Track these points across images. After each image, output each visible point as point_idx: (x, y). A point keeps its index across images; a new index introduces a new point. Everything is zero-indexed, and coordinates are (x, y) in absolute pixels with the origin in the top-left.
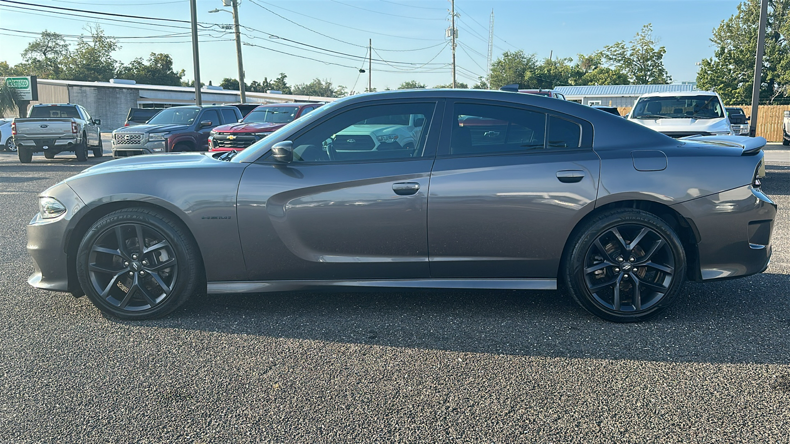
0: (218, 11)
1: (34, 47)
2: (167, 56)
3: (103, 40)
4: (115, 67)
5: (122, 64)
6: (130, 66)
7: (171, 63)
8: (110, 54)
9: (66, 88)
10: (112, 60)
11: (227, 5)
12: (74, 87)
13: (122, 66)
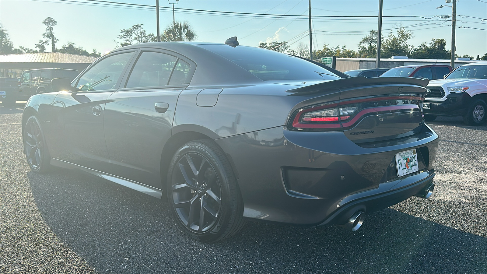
0: (443, 6)
1: (365, 40)
2: (442, 41)
3: (404, 33)
4: (409, 49)
5: (413, 47)
6: (419, 48)
7: (444, 44)
8: (407, 41)
9: (359, 62)
10: (407, 45)
11: (448, 2)
12: (363, 62)
13: (413, 48)
